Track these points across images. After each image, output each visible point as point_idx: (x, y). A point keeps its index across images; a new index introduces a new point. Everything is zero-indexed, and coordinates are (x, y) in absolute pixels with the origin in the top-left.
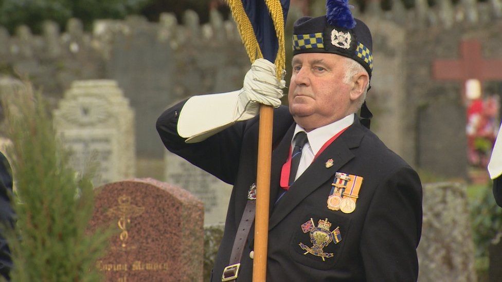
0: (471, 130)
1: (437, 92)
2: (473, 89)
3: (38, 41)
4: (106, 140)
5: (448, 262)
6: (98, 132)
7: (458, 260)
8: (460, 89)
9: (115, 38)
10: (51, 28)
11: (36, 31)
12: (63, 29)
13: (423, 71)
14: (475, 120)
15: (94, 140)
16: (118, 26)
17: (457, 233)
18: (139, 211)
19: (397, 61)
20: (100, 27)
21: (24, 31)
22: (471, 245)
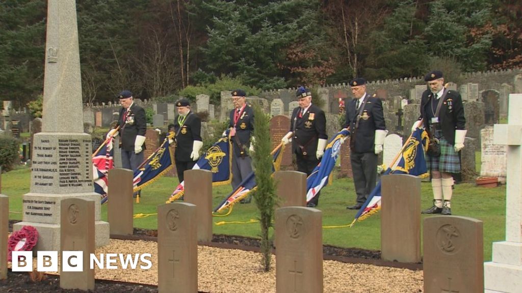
0: (340, 106)
1: (334, 100)
2: (340, 99)
3: (269, 93)
4: (279, 108)
5: (335, 128)
6: (278, 107)
7: (337, 128)
8: (338, 99)
9: (281, 92)
10: (271, 90)
11: (269, 91)
12: (273, 91)
13: (332, 97)
14: (341, 104)
15: (277, 108)
16: (282, 90)
17: (337, 123)
18: (282, 120)
19: (327, 95)
20: (279, 90)
21: (267, 91)
22: (339, 125)
